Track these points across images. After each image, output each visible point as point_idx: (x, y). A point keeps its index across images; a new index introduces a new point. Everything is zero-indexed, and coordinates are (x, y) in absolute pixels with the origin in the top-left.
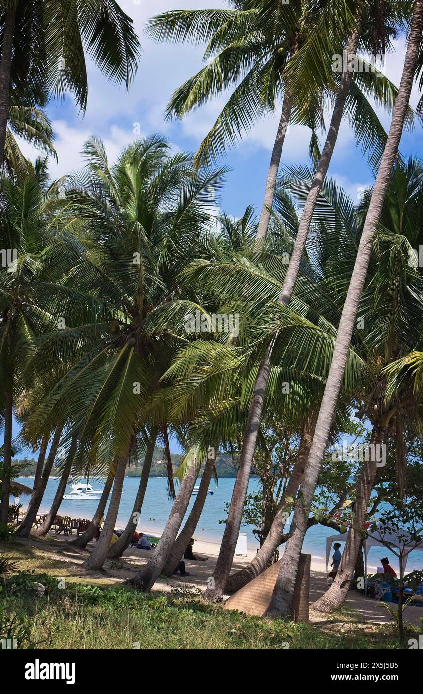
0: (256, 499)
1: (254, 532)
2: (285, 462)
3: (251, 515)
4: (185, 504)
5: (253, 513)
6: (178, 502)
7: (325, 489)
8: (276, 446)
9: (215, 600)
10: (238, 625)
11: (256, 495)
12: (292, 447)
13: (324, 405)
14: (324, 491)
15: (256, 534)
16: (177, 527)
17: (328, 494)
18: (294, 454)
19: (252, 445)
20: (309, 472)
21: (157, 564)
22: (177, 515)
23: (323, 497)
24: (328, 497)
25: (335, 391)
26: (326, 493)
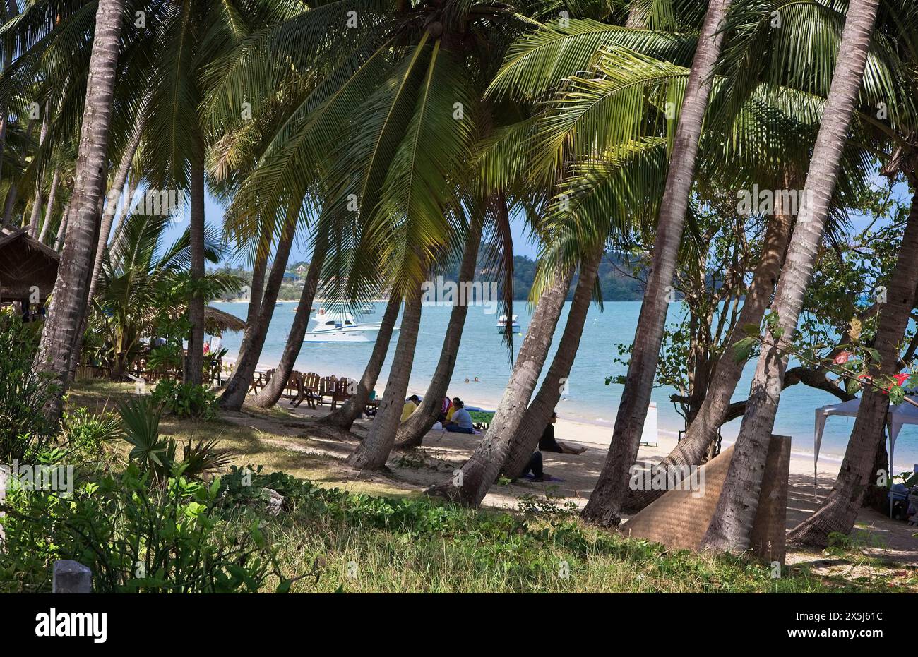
0: (677, 337)
1: (674, 399)
2: (735, 265)
3: (668, 367)
4: (545, 343)
5: (671, 364)
6: (531, 340)
7: (813, 317)
8: (716, 235)
9: (605, 523)
10: (651, 567)
11: (677, 329)
12: (748, 236)
13: (820, 149)
14: (811, 321)
15: (678, 404)
16: (530, 388)
17: (819, 327)
18: (753, 249)
19: (676, 227)
20: (790, 279)
21: (491, 458)
22: (529, 364)
23: (808, 332)
24: (818, 333)
25: (843, 121)
26: (814, 325)
